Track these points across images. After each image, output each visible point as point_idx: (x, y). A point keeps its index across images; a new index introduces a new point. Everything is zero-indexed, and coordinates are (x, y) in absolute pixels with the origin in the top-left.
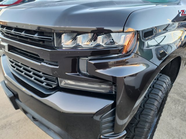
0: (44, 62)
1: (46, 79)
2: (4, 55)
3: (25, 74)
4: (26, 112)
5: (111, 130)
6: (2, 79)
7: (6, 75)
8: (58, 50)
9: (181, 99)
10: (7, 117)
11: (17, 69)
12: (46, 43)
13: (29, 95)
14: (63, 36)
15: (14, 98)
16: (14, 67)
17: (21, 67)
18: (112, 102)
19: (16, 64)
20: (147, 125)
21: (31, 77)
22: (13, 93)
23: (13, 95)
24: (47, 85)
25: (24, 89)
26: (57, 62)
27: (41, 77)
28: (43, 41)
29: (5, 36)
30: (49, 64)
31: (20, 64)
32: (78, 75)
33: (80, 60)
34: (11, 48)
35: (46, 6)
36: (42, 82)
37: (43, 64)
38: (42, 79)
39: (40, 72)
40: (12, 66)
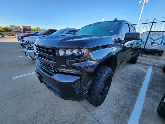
0: (53, 61)
1: (54, 68)
2: (37, 59)
3: (49, 68)
4: (45, 84)
5: (81, 90)
6: (36, 69)
7: (37, 67)
8: (58, 56)
9: (122, 80)
10: (37, 88)
11: (42, 64)
12: (53, 53)
13: (49, 77)
14: (60, 50)
15: (40, 78)
16: (41, 64)
17: (44, 63)
18: (80, 77)
19: (42, 62)
20: (98, 89)
21: (48, 68)
22: (40, 75)
23: (40, 76)
24: (54, 71)
25: (46, 74)
26: (57, 61)
27: (51, 67)
28: (52, 52)
29: (38, 50)
30: (54, 62)
31: (43, 62)
32: (66, 66)
33: (66, 60)
34: (40, 55)
35: (54, 38)
36: (52, 70)
37: (52, 61)
38: (52, 68)
39: (51, 65)
40: (40, 63)
